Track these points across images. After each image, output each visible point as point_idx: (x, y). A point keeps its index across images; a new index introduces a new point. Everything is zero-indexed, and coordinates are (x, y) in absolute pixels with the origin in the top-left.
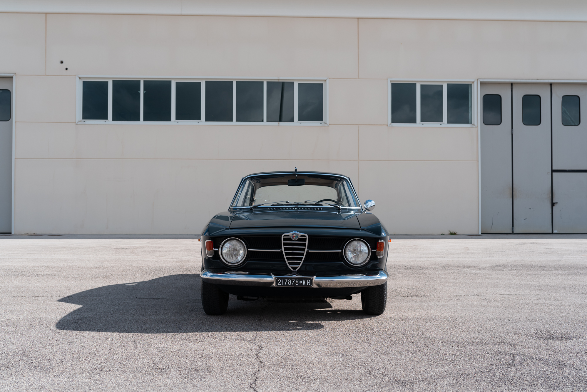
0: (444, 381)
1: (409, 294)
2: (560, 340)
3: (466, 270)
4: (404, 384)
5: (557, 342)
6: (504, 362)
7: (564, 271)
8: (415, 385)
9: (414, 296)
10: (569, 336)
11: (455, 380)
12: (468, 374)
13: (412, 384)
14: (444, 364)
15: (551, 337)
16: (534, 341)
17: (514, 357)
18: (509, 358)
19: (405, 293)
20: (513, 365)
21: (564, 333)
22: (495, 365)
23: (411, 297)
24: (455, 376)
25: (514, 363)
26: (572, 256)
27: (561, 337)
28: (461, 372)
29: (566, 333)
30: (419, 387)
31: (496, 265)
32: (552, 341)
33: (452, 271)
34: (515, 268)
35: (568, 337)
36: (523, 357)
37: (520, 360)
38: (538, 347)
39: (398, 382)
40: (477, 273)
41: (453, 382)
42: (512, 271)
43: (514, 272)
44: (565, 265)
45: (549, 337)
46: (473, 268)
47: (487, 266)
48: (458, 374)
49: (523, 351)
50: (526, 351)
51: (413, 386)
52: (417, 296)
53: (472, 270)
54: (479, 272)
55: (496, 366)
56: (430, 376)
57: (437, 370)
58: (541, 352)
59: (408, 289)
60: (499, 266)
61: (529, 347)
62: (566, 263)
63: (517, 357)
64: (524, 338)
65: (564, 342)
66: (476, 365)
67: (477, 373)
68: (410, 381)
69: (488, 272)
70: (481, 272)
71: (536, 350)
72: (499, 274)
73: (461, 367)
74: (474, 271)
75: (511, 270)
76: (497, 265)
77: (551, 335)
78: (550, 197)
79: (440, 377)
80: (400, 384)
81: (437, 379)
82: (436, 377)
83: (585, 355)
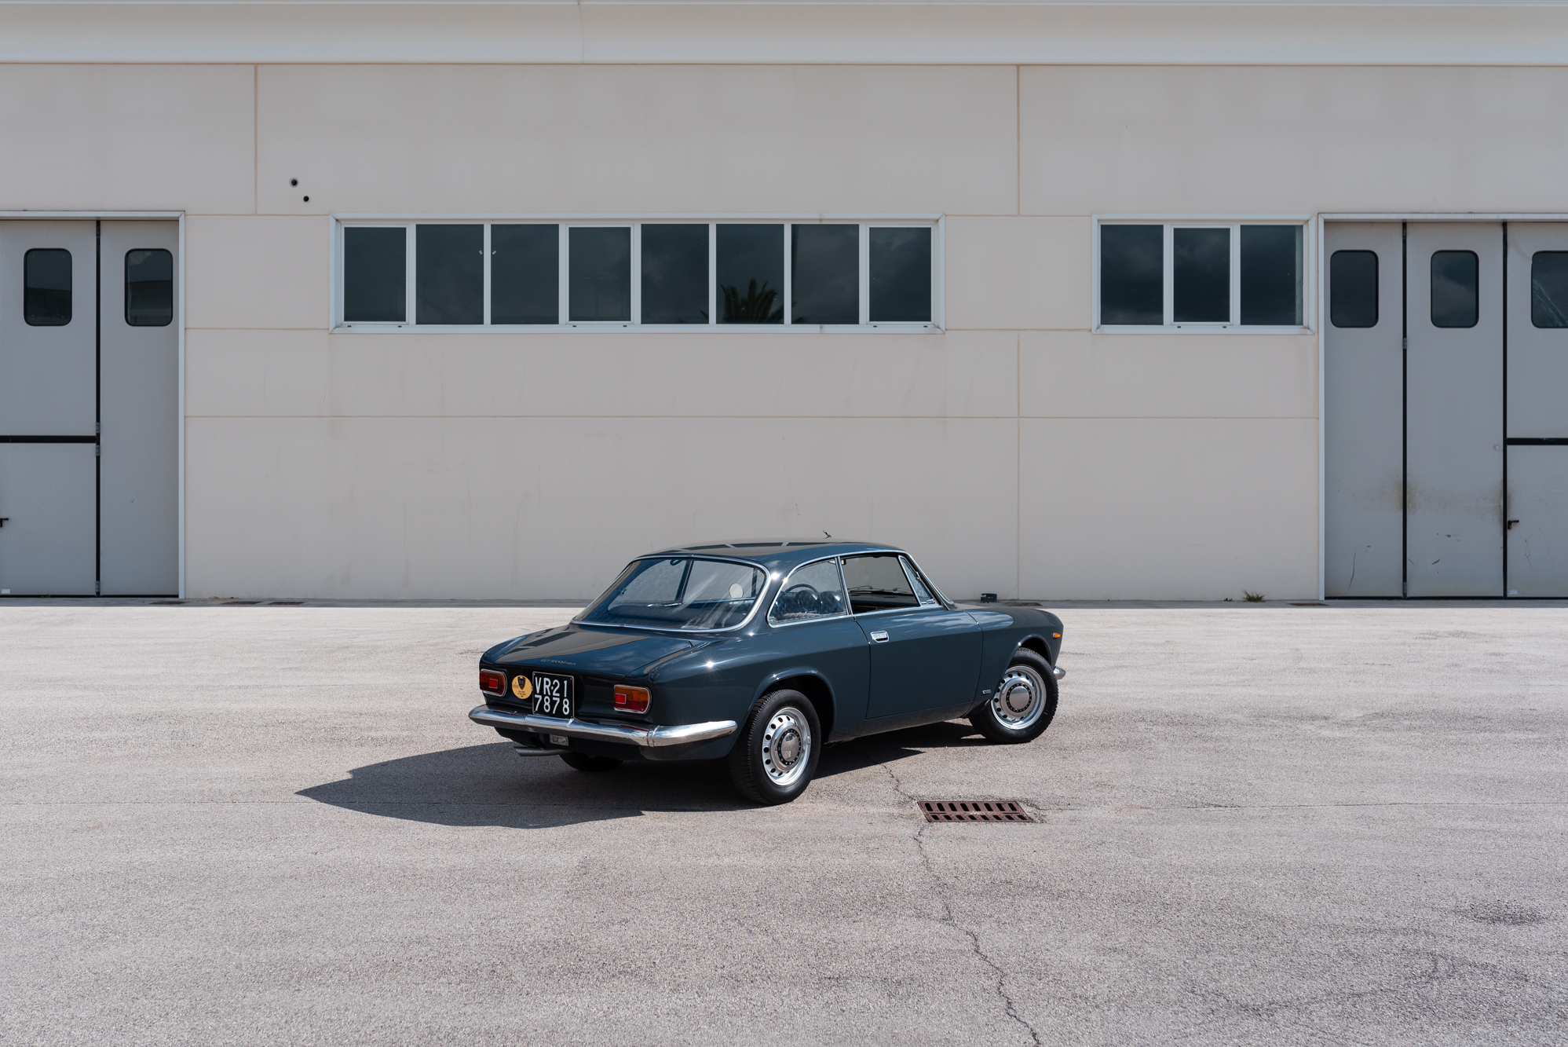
0: (1322, 1008)
1: (1198, 800)
2: (1518, 924)
3: (1307, 727)
4: (1256, 1011)
5: (1513, 929)
6: (1419, 971)
7: (1530, 732)
8: (1275, 1014)
9: (1209, 805)
10: (1535, 916)
11: (1340, 1006)
12: (1359, 995)
13: (1271, 1013)
14: (1314, 975)
15: (1502, 918)
16: (1470, 927)
17: (1435, 962)
18: (1426, 964)
19: (1189, 796)
20: (1434, 977)
21: (1527, 908)
22: (1403, 978)
23: (1204, 809)
24: (1339, 998)
25: (1437, 975)
26: (1551, 683)
27: (1521, 917)
28: (1347, 991)
29: (1531, 908)
30: (1284, 1017)
31: (1373, 712)
32: (1502, 927)
33: (1277, 732)
34: (1418, 723)
35: (1534, 918)
36: (1451, 962)
37: (1447, 968)
38: (1477, 941)
39: (1246, 1007)
40: (1334, 739)
41: (1337, 1009)
42: (1412, 734)
43: (1416, 734)
44: (1534, 713)
45: (1498, 917)
46: (1323, 722)
47: (1355, 716)
48: (1343, 995)
49: (1450, 948)
50: (1455, 948)
51: (1272, 1015)
52: (1216, 806)
53: (1321, 727)
54: (1338, 734)
55: (1406, 978)
56: (1295, 998)
57: (1305, 987)
58: (1485, 951)
59: (1193, 787)
60: (1382, 716)
61: (1461, 940)
62: (1536, 706)
63: (1441, 961)
64: (1451, 920)
65: (1525, 928)
66: (1371, 977)
67: (1374, 993)
68: (1266, 1007)
69: (1358, 736)
70: (1342, 735)
71: (1474, 946)
72: (1385, 742)
73: (1345, 980)
74: (1326, 733)
75: (1409, 728)
76: (1377, 711)
77: (1501, 911)
78: (1500, 506)
79: (1313, 1001)
80: (1251, 1013)
81: (1308, 1003)
82: (1306, 1001)
83: (1562, 958)
